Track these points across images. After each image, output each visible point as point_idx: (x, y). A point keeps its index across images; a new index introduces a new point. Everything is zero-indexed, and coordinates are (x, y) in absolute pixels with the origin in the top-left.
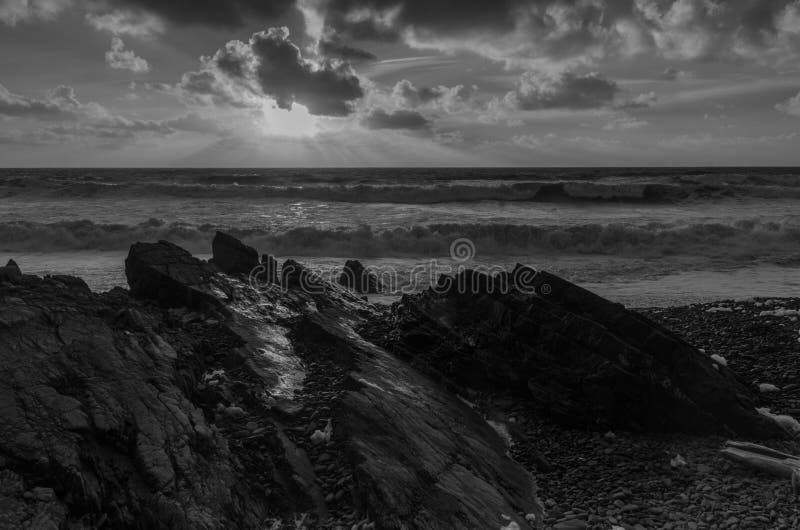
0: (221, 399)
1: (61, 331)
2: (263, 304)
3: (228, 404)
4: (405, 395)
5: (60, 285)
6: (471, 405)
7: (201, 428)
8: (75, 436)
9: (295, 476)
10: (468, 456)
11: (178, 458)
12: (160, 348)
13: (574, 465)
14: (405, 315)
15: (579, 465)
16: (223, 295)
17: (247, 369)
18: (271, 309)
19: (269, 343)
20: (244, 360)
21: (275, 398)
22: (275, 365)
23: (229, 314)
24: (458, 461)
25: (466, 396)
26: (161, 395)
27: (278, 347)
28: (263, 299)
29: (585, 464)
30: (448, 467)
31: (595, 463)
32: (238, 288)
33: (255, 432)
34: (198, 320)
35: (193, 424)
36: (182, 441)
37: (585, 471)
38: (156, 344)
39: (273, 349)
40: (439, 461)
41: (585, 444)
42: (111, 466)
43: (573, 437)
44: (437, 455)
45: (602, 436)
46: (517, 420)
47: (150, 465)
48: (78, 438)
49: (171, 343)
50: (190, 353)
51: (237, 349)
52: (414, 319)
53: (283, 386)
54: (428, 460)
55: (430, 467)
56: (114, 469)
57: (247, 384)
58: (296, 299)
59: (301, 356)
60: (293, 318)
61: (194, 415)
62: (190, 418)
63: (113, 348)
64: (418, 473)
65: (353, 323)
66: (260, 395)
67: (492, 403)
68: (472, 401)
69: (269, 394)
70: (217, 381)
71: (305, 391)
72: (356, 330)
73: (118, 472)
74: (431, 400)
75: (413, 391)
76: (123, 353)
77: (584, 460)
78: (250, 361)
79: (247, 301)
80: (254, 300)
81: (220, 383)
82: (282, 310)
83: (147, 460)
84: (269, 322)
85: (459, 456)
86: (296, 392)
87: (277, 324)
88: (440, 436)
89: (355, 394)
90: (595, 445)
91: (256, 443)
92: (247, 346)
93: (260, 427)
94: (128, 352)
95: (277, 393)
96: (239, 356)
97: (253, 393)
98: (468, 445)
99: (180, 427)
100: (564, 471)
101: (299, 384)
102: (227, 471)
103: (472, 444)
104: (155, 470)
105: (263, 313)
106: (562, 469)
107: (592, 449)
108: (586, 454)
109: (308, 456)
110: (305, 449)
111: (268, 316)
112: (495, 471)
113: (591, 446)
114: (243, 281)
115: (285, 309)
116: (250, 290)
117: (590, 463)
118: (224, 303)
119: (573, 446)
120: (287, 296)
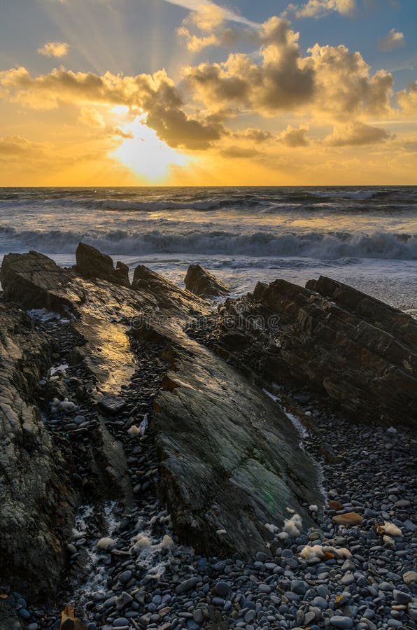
0: (57, 395)
2: (112, 304)
3: (62, 399)
6: (275, 399)
7: (28, 426)
9: (109, 468)
10: (264, 450)
12: (8, 350)
13: (357, 458)
15: (361, 459)
16: (76, 298)
17: (84, 366)
18: (118, 309)
19: (108, 342)
20: (83, 358)
21: (104, 393)
22: (109, 362)
23: (79, 315)
24: (253, 456)
25: (271, 391)
27: (115, 345)
28: (112, 300)
29: (367, 457)
30: (243, 462)
31: (376, 456)
32: (92, 292)
33: (81, 425)
34: (54, 320)
35: (22, 422)
37: (367, 465)
38: (5, 346)
39: (111, 347)
40: (236, 456)
41: (369, 438)
43: (359, 431)
44: (235, 451)
45: (385, 432)
46: (312, 413)
50: (38, 352)
51: (78, 348)
53: (113, 381)
54: (225, 456)
55: (227, 462)
57: (82, 380)
58: (141, 300)
59: (134, 353)
61: (24, 413)
62: (20, 416)
64: (214, 469)
66: (91, 391)
67: (292, 397)
68: (275, 395)
69: (98, 390)
70: (57, 377)
71: (131, 386)
72: (184, 330)
77: (367, 453)
78: (87, 359)
79: (97, 302)
80: (104, 302)
81: (60, 379)
82: (126, 310)
84: (114, 321)
86: (123, 387)
87: (120, 322)
89: (168, 394)
90: (378, 440)
91: (80, 435)
93: (87, 420)
95: (106, 389)
96: (79, 354)
97: (85, 389)
98: (265, 439)
99: (9, 426)
100: (348, 463)
101: (127, 380)
103: (268, 438)
105: (110, 313)
106: (346, 461)
107: (375, 442)
108: (369, 447)
109: (124, 448)
110: (123, 441)
111: (115, 316)
112: (286, 464)
113: (375, 440)
114: (97, 285)
115: (129, 309)
116: (102, 293)
117: (372, 457)
118: (75, 306)
119: (358, 439)
120: (133, 297)
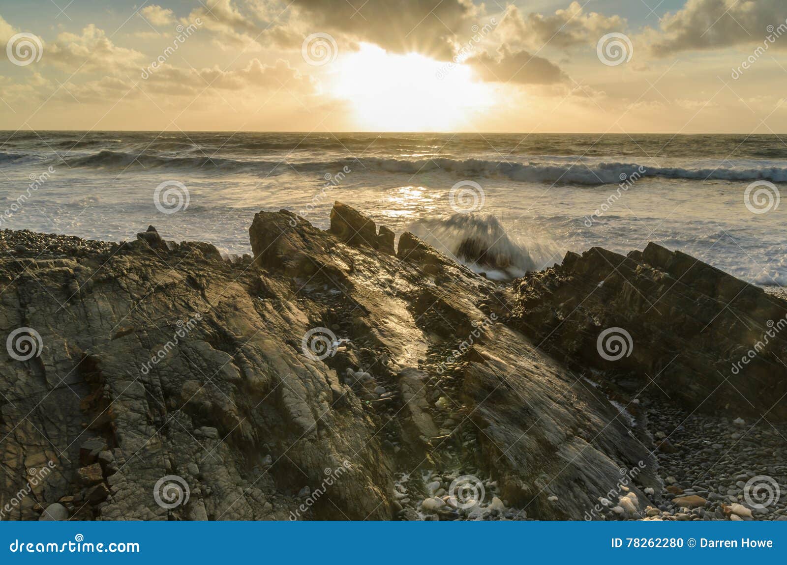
0: (350, 365)
1: (207, 294)
2: (383, 276)
3: (356, 369)
4: (528, 370)
5: (197, 252)
6: (594, 385)
7: (336, 386)
8: (231, 386)
9: (422, 437)
10: (590, 430)
11: (319, 412)
12: (293, 314)
13: (698, 447)
14: (528, 292)
15: (703, 448)
16: (344, 266)
17: (373, 338)
18: (391, 281)
19: (392, 315)
20: (369, 328)
21: (401, 366)
22: (398, 336)
23: (351, 286)
24: (579, 434)
25: (589, 376)
26: (299, 356)
27: (400, 318)
28: (382, 271)
29: (709, 446)
30: (568, 439)
31: (720, 446)
32: (358, 260)
33: (383, 395)
34: (322, 290)
35: (330, 383)
36: (321, 397)
37: (709, 454)
38: (289, 309)
39: (396, 320)
40: (560, 433)
41: (711, 428)
42: (261, 415)
43: (700, 421)
44: (559, 427)
45: (731, 422)
46: (641, 401)
47: (295, 415)
48: (233, 388)
49: (302, 310)
50: (319, 320)
51: (362, 318)
52: (537, 297)
53: (408, 356)
54: (549, 430)
55: (550, 437)
56: (264, 417)
57: (374, 351)
58: (415, 273)
59: (422, 329)
60: (412, 292)
61: (329, 374)
62: (327, 377)
63: (255, 311)
64: (539, 441)
65: (474, 298)
66: (386, 363)
67: (616, 383)
68: (595, 381)
69: (394, 363)
70: (345, 348)
71: (429, 361)
72: (477, 306)
73: (267, 419)
74: (554, 377)
75: (535, 366)
76: (263, 316)
77: (709, 443)
78: (375, 330)
79: (366, 273)
80: (374, 273)
81: (348, 349)
82: (400, 283)
83: (292, 411)
84: (389, 294)
85: (581, 430)
86: (420, 362)
87: (397, 296)
88: (562, 410)
89: (479, 365)
90: (722, 430)
91: (384, 405)
92: (372, 317)
93: (387, 392)
94: (267, 315)
95: (402, 362)
96: (364, 325)
97: (380, 361)
98: (589, 420)
99: (319, 385)
100: (687, 452)
101: (422, 355)
102: (361, 426)
103: (593, 420)
104: (300, 420)
105: (383, 285)
106: (685, 450)
107: (718, 434)
108: (711, 438)
109: (433, 420)
110: (430, 414)
111: (388, 289)
112: (615, 447)
113: (718, 430)
114: (362, 252)
115: (404, 282)
116: (369, 263)
117: (715, 446)
118: (345, 274)
119: (698, 430)
120: (405, 269)
